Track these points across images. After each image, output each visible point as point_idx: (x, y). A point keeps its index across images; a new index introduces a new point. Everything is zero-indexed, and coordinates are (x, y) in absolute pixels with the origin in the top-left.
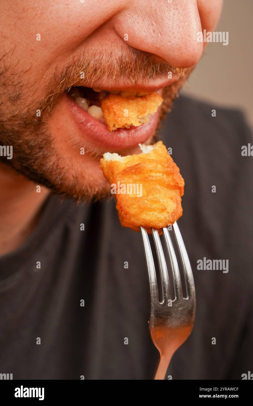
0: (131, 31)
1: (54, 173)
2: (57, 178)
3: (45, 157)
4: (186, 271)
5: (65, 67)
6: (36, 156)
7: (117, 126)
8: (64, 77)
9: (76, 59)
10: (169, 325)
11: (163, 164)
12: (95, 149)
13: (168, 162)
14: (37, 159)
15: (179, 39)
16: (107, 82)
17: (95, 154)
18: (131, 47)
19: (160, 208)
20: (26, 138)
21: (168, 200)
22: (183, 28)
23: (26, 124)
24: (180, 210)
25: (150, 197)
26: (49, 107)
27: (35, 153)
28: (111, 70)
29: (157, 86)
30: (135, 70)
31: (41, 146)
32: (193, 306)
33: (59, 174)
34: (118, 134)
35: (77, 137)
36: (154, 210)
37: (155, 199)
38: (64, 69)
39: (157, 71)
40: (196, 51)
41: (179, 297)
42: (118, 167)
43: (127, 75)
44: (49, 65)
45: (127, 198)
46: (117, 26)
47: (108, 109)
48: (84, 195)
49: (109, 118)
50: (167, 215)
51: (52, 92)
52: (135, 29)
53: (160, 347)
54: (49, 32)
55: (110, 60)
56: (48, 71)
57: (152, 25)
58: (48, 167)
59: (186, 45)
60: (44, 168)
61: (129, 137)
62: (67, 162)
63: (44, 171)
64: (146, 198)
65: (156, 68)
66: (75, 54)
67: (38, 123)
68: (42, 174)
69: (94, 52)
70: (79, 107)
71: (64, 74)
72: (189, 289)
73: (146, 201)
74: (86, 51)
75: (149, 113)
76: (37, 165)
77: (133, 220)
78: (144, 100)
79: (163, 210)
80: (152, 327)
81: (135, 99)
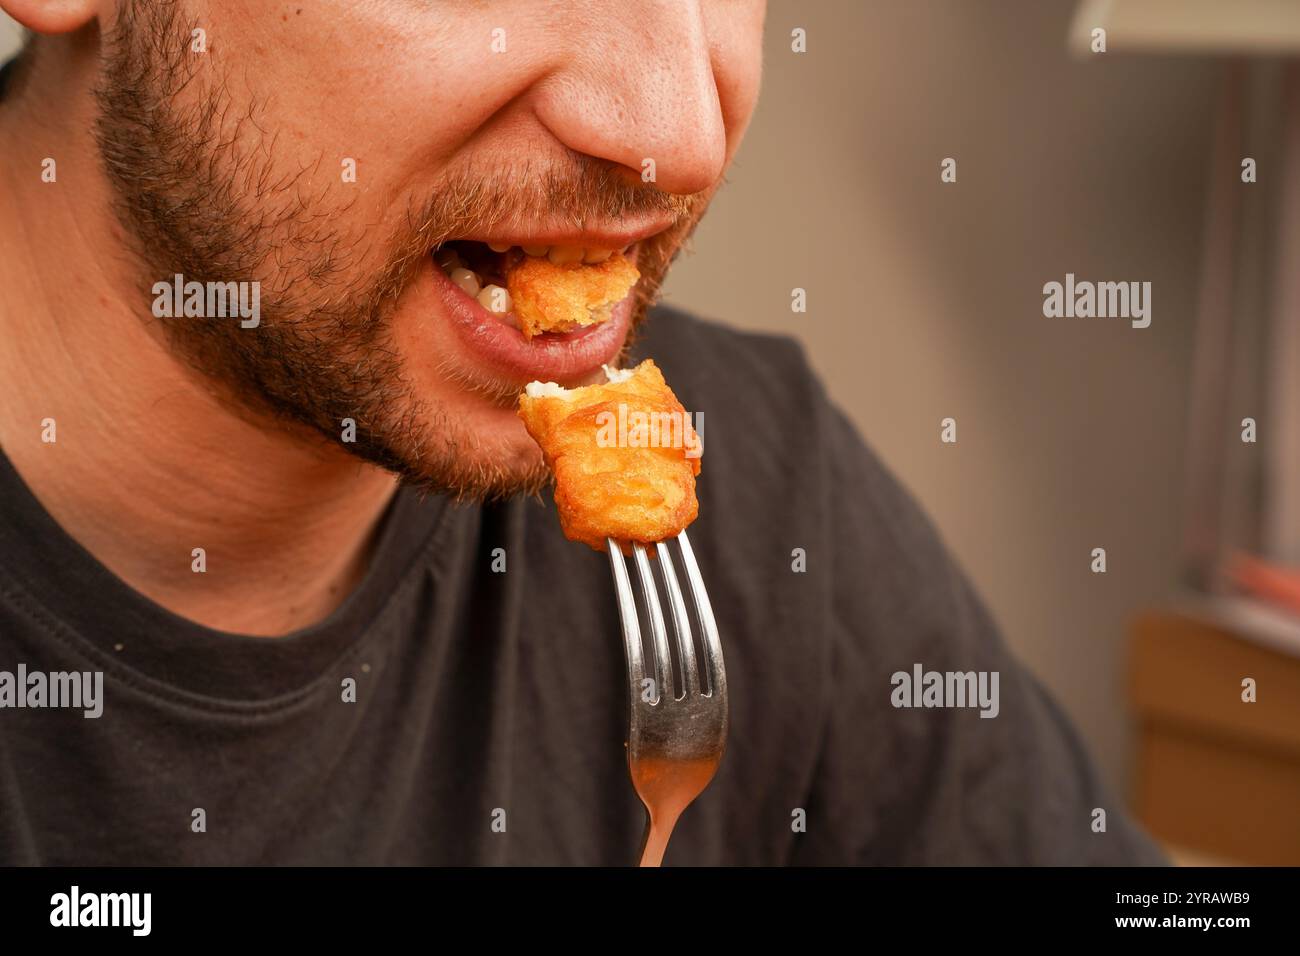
0: (571, 113)
1: (406, 435)
2: (412, 446)
3: (384, 402)
4: (707, 637)
5: (431, 195)
6: (365, 398)
7: (543, 327)
8: (428, 219)
9: (452, 178)
10: (670, 753)
11: (655, 404)
12: (495, 381)
13: (667, 402)
14: (367, 405)
15: (674, 130)
16: (522, 225)
17: (495, 392)
18: (572, 150)
19: (651, 497)
20: (345, 359)
21: (668, 482)
22: (683, 107)
23: (345, 328)
24: (694, 504)
25: (628, 474)
26: (394, 288)
27: (364, 391)
28: (529, 199)
29: (630, 234)
30: (581, 199)
31: (376, 376)
32: (721, 711)
33: (417, 439)
34: (543, 348)
35: (455, 358)
36: (636, 501)
37: (640, 478)
38: (428, 201)
39: (627, 204)
40: (711, 157)
41: (693, 692)
42: (558, 409)
43: (565, 210)
44: (396, 192)
45: (580, 475)
46: (540, 105)
47: (523, 288)
48: (470, 486)
49: (524, 309)
50: (665, 514)
51: (402, 254)
52: (580, 112)
53: (650, 801)
54: (394, 119)
55: (527, 177)
56: (392, 206)
57: (617, 102)
58: (393, 423)
59: (689, 143)
60: (384, 426)
61: (566, 355)
62: (434, 411)
63: (384, 432)
64: (620, 476)
65: (627, 196)
66: (450, 167)
67: (371, 324)
68: (380, 439)
69: (492, 161)
70: (459, 290)
71: (428, 211)
72: (713, 675)
73: (619, 483)
74: (475, 159)
75: (611, 299)
76: (368, 420)
77: (591, 523)
78: (599, 271)
79: (658, 502)
80: (633, 756)
81: (580, 268)
